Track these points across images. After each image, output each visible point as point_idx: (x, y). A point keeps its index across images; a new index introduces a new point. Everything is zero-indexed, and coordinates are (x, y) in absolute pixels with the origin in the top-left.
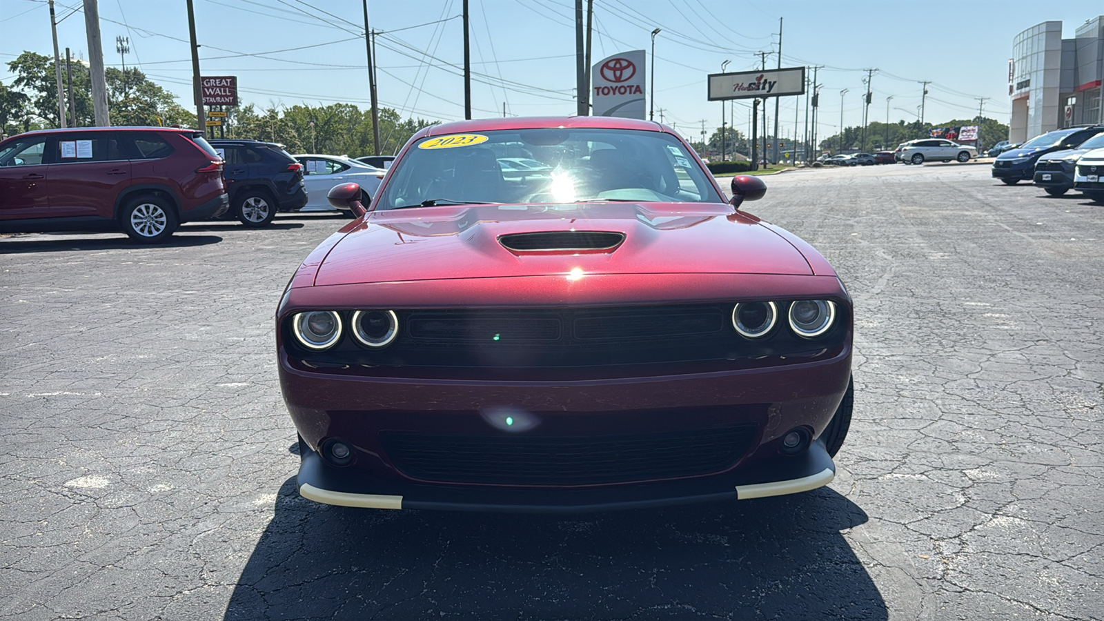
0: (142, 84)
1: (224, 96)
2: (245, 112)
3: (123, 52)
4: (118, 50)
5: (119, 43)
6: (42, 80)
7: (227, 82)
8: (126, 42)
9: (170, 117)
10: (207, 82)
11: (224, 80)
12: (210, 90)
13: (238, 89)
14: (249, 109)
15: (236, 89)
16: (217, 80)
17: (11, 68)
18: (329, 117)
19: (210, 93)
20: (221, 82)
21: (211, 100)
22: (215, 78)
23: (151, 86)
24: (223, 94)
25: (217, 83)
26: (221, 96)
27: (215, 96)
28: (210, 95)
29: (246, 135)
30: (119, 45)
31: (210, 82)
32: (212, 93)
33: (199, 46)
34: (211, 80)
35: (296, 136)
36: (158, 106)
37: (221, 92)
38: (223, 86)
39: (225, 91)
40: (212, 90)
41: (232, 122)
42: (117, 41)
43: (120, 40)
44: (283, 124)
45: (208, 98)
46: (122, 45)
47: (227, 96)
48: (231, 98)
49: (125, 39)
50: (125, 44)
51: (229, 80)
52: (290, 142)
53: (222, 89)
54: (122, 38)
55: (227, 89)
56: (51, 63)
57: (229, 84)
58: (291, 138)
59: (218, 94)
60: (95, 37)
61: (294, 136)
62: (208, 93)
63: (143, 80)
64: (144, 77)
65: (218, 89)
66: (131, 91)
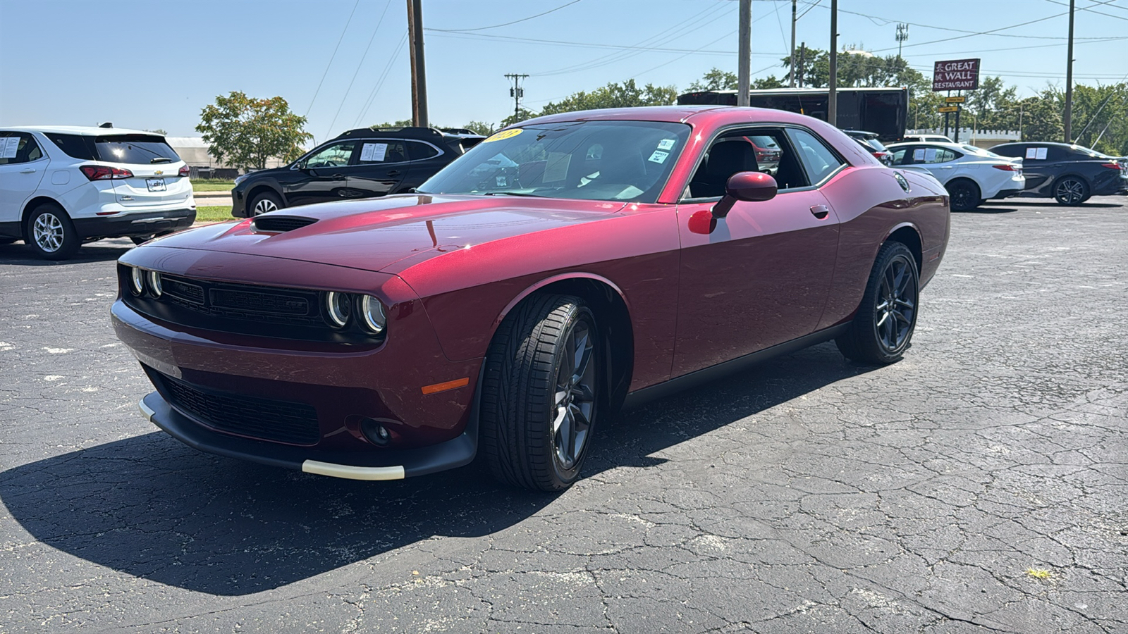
0: (902, 71)
1: (964, 80)
2: (1005, 95)
3: (901, 40)
4: (897, 38)
5: (899, 30)
6: (810, 73)
7: (969, 65)
8: (905, 30)
9: (926, 103)
10: (948, 67)
11: (966, 64)
12: (951, 75)
13: (980, 72)
14: (1010, 93)
15: (978, 72)
16: (959, 64)
17: (785, 63)
18: (1105, 97)
19: (950, 78)
20: (963, 65)
21: (950, 85)
22: (957, 62)
23: (911, 73)
24: (963, 78)
25: (959, 66)
26: (961, 80)
27: (954, 81)
28: (950, 80)
29: (1002, 121)
30: (899, 33)
31: (951, 66)
32: (952, 78)
33: (839, 35)
34: (953, 64)
35: (1060, 120)
36: (916, 93)
37: (961, 76)
38: (966, 70)
39: (966, 75)
40: (953, 74)
41: (990, 106)
42: (898, 28)
43: (900, 28)
44: (1046, 107)
45: (947, 83)
46: (901, 32)
47: (967, 80)
48: (971, 82)
49: (905, 27)
50: (904, 31)
51: (971, 63)
52: (1051, 127)
53: (963, 73)
54: (902, 26)
55: (969, 73)
56: (819, 57)
57: (971, 67)
58: (1053, 122)
59: (958, 78)
60: (745, 35)
61: (1057, 120)
62: (948, 78)
63: (904, 67)
64: (906, 64)
65: (959, 74)
66: (892, 79)
